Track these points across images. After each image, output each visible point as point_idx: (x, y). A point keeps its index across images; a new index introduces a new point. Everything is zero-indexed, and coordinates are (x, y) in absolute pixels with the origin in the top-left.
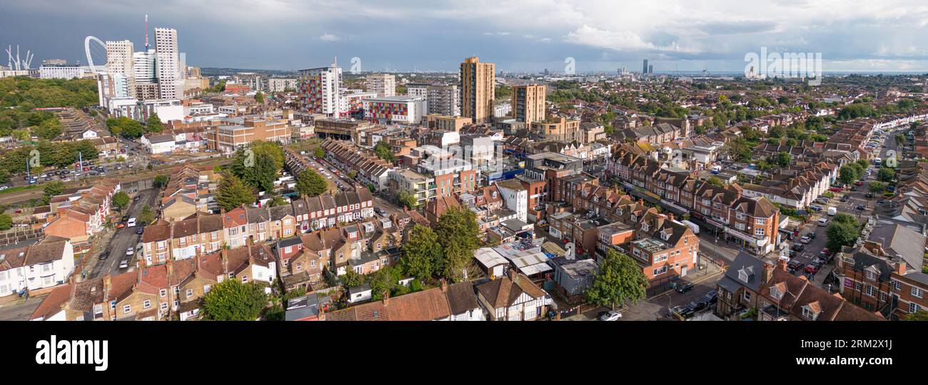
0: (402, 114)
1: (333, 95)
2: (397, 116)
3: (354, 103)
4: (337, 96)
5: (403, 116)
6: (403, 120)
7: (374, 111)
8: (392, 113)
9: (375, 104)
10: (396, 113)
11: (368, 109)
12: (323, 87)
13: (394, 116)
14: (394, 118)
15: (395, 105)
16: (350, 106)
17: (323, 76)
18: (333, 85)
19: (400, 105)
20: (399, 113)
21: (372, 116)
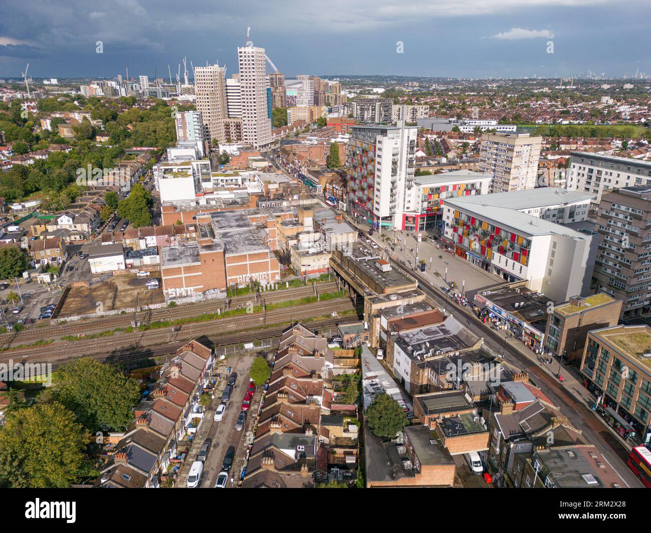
0: (516, 257)
1: (393, 183)
2: (504, 258)
3: (435, 198)
4: (401, 184)
5: (518, 265)
6: (516, 272)
7: (460, 231)
8: (495, 248)
9: (464, 218)
10: (502, 251)
11: (450, 221)
12: (377, 166)
13: (497, 255)
14: (498, 260)
15: (503, 234)
16: (425, 205)
17: (378, 145)
18: (394, 163)
19: (513, 237)
20: (510, 254)
21: (456, 239)
